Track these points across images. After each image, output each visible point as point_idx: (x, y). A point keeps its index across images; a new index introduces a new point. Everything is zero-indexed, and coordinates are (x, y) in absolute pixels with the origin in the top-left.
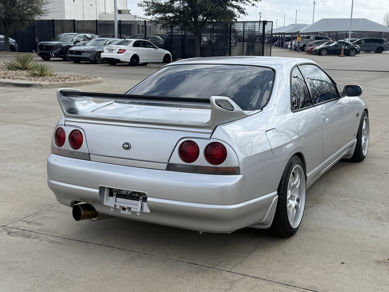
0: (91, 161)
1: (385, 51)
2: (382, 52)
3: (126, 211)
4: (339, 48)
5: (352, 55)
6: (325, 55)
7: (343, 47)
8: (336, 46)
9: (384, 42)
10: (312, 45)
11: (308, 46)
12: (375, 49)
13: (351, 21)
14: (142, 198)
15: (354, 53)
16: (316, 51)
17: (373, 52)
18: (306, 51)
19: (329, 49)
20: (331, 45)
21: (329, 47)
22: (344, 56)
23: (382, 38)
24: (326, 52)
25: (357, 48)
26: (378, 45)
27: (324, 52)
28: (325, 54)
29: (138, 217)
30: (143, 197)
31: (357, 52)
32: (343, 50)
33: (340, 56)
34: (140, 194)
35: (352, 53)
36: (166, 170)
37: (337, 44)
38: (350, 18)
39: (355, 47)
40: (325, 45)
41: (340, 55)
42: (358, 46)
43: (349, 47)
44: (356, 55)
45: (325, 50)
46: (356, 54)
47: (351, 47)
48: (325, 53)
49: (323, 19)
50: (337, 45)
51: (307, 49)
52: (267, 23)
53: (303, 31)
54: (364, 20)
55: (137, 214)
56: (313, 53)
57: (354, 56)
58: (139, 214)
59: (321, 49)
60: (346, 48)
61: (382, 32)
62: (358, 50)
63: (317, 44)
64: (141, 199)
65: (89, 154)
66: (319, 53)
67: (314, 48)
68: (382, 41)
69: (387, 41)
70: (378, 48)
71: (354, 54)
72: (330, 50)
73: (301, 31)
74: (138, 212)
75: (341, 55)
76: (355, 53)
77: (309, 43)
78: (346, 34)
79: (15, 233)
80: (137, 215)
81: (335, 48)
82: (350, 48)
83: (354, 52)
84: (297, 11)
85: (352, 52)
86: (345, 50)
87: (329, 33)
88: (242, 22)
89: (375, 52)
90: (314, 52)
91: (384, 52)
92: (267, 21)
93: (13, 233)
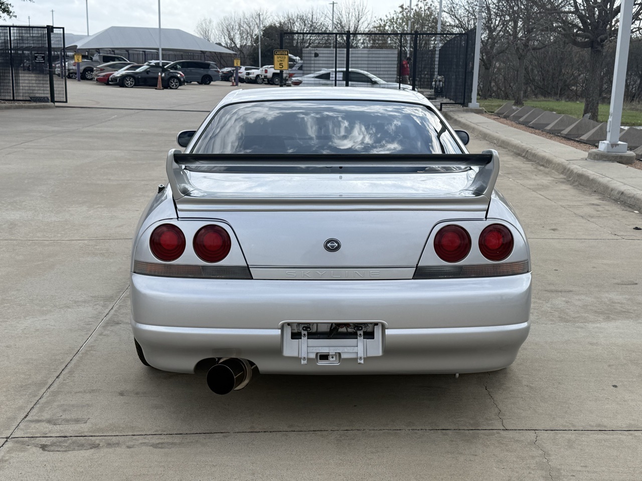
0: (252, 279)
1: (215, 81)
2: (210, 83)
3: (331, 359)
4: (151, 75)
5: (174, 87)
6: (132, 87)
7: (160, 74)
8: (146, 72)
9: (210, 67)
10: (104, 69)
11: (97, 70)
12: (200, 77)
13: (160, 32)
14: (362, 334)
15: (176, 84)
16: (115, 79)
17: (196, 83)
18: (97, 80)
19: (136, 76)
20: (138, 70)
21: (137, 73)
22: (163, 89)
23: (205, 60)
24: (133, 82)
25: (179, 75)
26: (203, 71)
27: (129, 82)
28: (131, 85)
29: (362, 367)
30: (364, 332)
31: (181, 83)
32: (160, 79)
33: (156, 89)
34: (358, 326)
35: (174, 83)
36: (413, 279)
37: (148, 68)
38: (158, 27)
39: (177, 74)
40: (127, 69)
41: (156, 86)
42: (180, 72)
43: (168, 74)
44: (180, 87)
45: (130, 79)
46: (180, 85)
47: (171, 74)
48: (131, 83)
49: (112, 28)
50: (149, 71)
51: (98, 76)
52: (54, 29)
53: (83, 45)
54: (179, 33)
55: (359, 361)
56: (110, 83)
57: (176, 89)
58: (362, 362)
59: (124, 77)
60: (163, 75)
61: (206, 51)
62: (182, 79)
63: (113, 68)
64: (360, 334)
65: (248, 267)
66: (121, 82)
67: (111, 74)
68: (207, 66)
69: (215, 66)
70: (203, 76)
71: (176, 86)
72: (138, 78)
73: (80, 45)
74: (361, 358)
75: (158, 86)
76: (178, 84)
77: (98, 67)
78: (143, 53)
79: (53, 444)
80: (360, 364)
81: (146, 75)
82: (169, 76)
83: (177, 82)
84: (53, 11)
85: (172, 82)
86: (162, 79)
87: (127, 50)
88: (7, 26)
89: (198, 82)
90: (112, 81)
91: (212, 83)
92: (54, 26)
93: (50, 445)
